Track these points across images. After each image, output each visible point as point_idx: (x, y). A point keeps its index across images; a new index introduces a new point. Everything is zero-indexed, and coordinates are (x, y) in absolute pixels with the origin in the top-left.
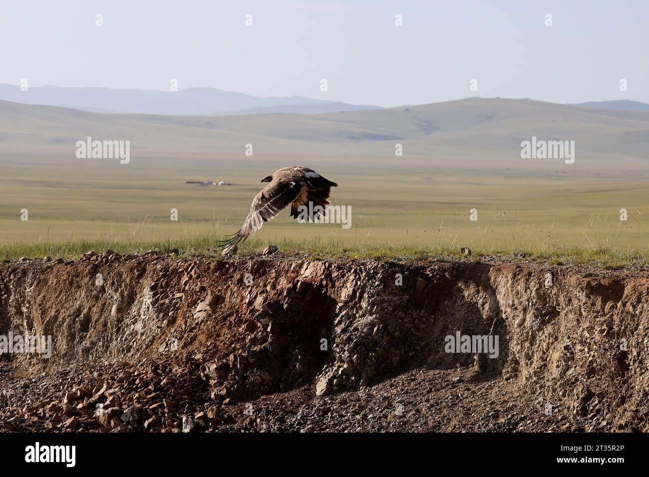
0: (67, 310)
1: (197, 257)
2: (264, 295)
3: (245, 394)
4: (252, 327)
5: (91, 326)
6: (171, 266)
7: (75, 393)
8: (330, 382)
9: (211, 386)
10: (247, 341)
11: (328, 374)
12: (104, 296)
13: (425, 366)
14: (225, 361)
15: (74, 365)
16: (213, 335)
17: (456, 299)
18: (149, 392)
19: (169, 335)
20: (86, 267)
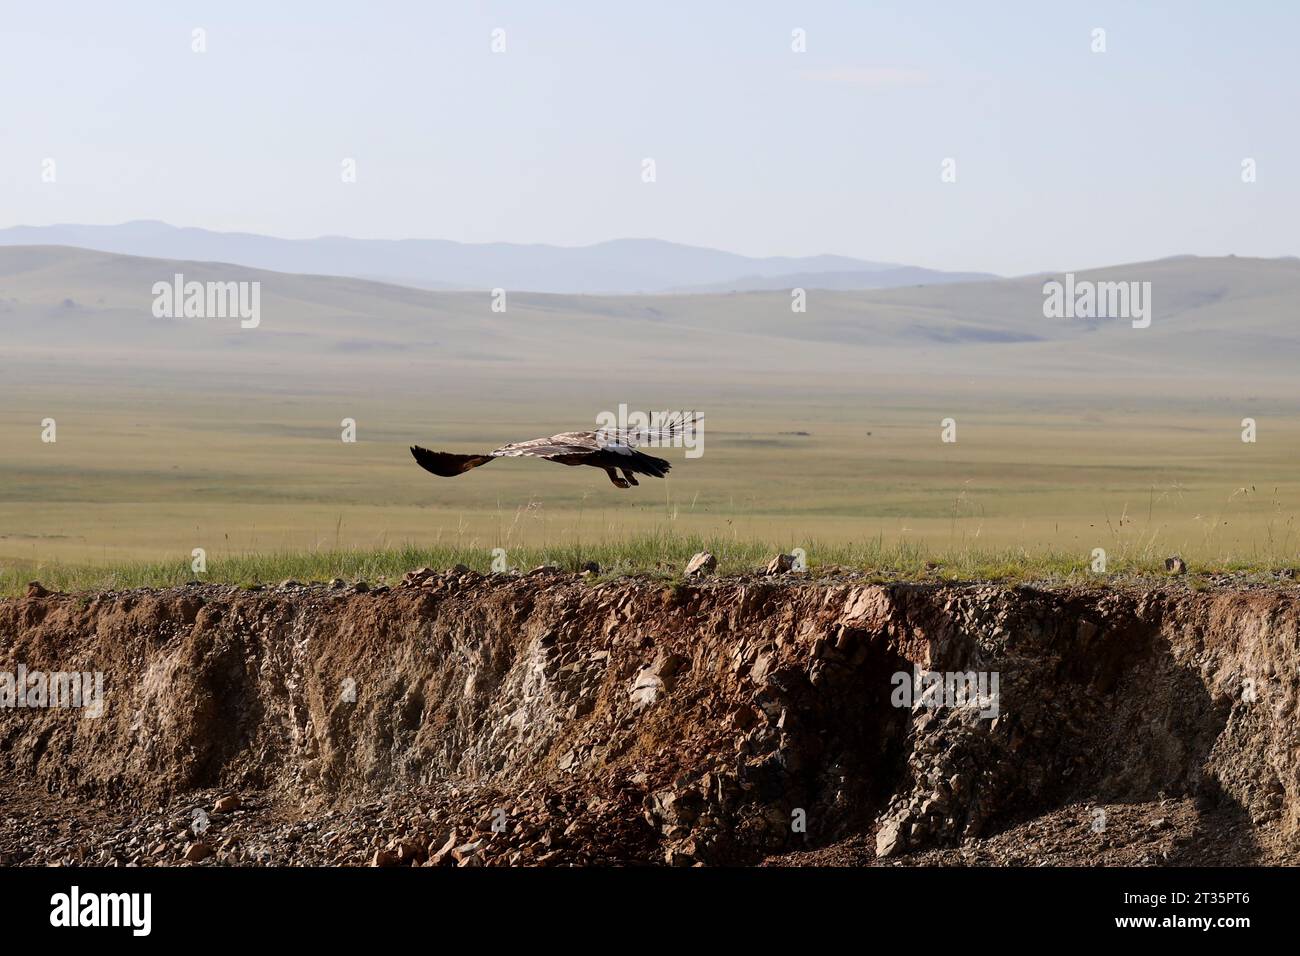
0: (376, 685)
1: (636, 578)
2: (771, 655)
3: (733, 854)
4: (746, 720)
5: (424, 718)
6: (583, 597)
7: (394, 852)
8: (904, 829)
9: (664, 837)
10: (738, 747)
11: (901, 812)
12: (449, 657)
13: (1095, 797)
14: (692, 787)
15: (390, 795)
16: (670, 735)
17: (1156, 662)
18: (542, 850)
19: (581, 736)
20: (413, 600)
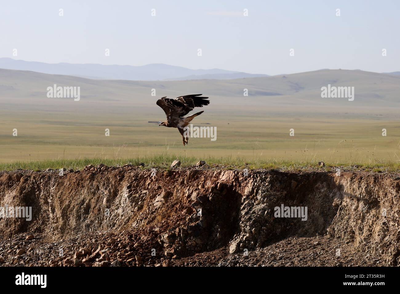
0: (76, 201)
1: (156, 168)
2: (197, 191)
3: (185, 253)
4: (190, 211)
5: (91, 211)
6: (140, 174)
7: (81, 252)
8: (238, 245)
9: (164, 248)
10: (187, 220)
11: (237, 240)
12: (98, 192)
13: (297, 235)
14: (173, 232)
15: (80, 235)
16: (166, 216)
17: (316, 194)
18: (127, 251)
19: (139, 216)
20: (87, 174)
